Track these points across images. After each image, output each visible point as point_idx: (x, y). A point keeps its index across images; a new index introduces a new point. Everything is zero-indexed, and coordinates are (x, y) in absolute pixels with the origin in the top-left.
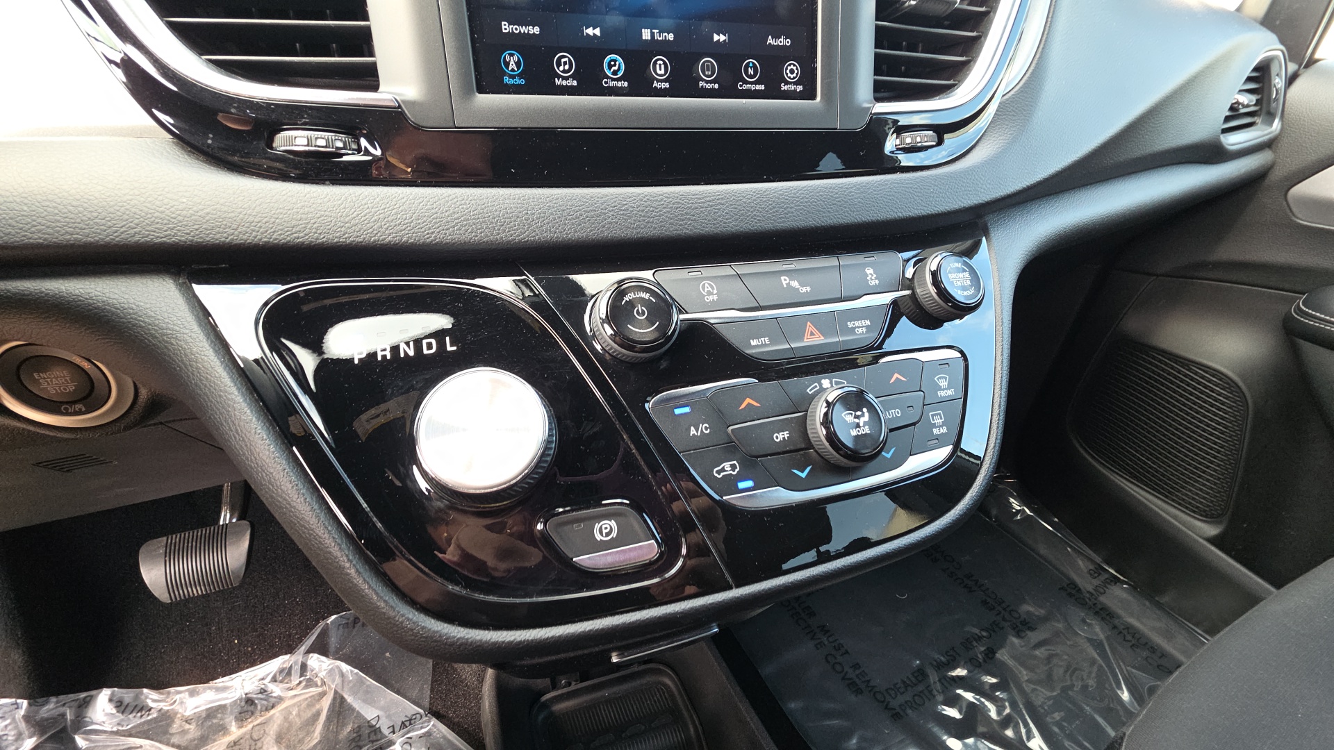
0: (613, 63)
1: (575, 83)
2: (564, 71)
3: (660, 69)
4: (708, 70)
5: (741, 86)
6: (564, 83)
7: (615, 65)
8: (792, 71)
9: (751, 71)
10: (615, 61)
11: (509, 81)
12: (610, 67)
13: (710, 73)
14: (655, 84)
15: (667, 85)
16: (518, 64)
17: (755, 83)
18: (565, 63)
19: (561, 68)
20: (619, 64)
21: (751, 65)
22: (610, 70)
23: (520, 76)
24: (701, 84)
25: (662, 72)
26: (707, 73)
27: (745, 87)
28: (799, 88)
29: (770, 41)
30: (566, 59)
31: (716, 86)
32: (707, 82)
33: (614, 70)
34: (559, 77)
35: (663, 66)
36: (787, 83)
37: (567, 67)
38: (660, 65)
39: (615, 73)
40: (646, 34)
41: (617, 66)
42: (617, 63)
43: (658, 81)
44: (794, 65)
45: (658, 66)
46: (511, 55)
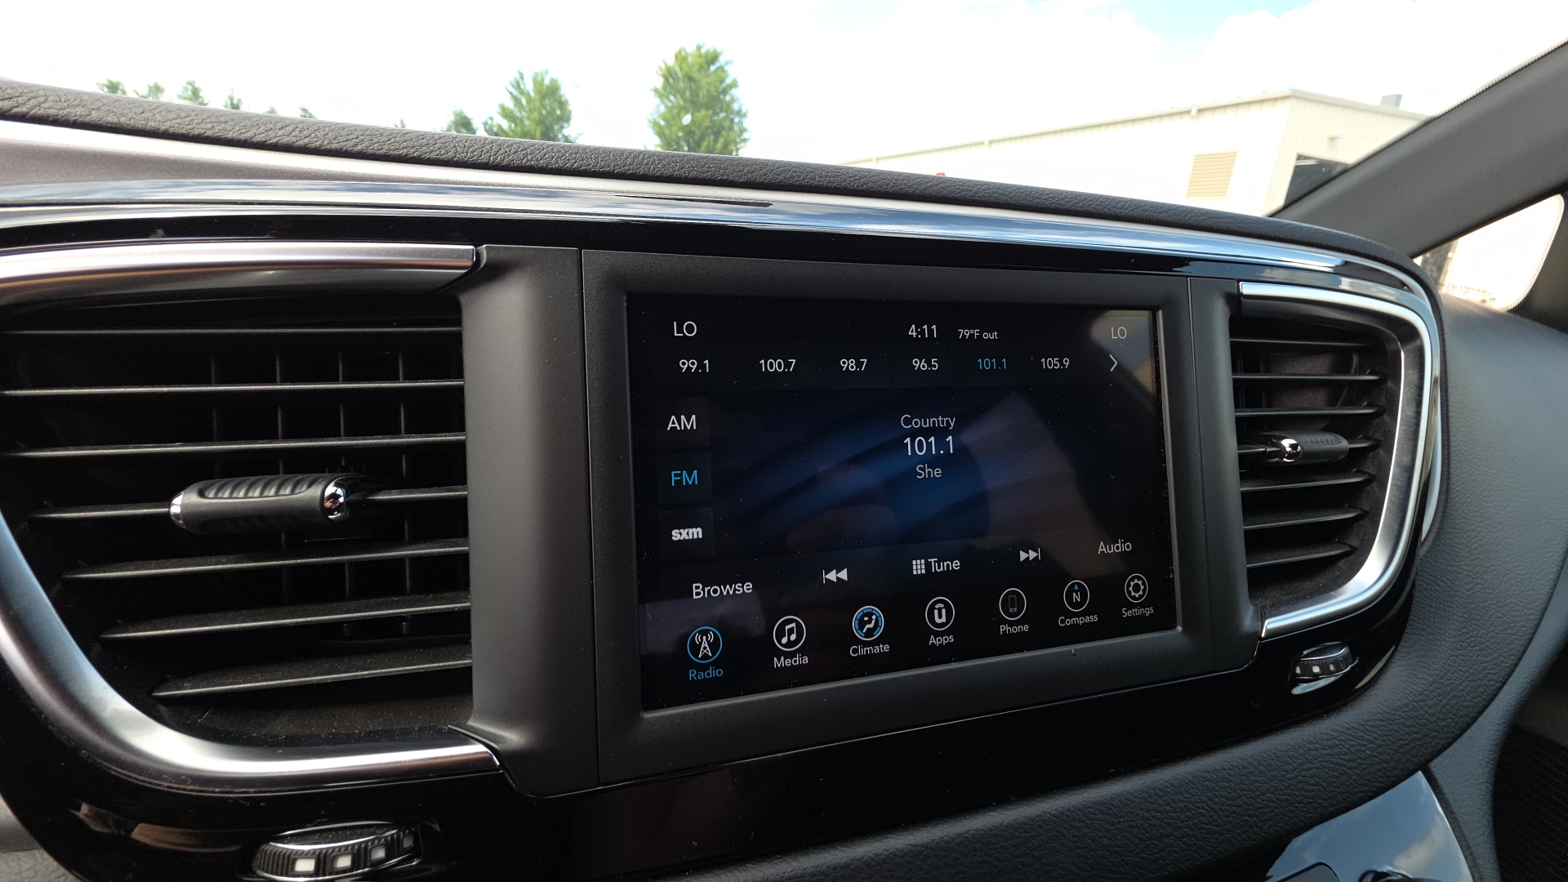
0: (866, 619)
1: (806, 660)
2: (790, 644)
3: (940, 617)
4: (1013, 606)
5: (1063, 621)
6: (788, 663)
7: (869, 622)
8: (1136, 588)
9: (1076, 597)
10: (870, 615)
11: (696, 676)
12: (862, 624)
13: (1015, 610)
14: (932, 640)
15: (951, 639)
16: (713, 646)
17: (1083, 614)
18: (791, 631)
19: (784, 640)
20: (877, 619)
21: (1076, 588)
22: (862, 631)
23: (716, 664)
24: (1003, 628)
25: (944, 619)
26: (1011, 610)
27: (1069, 622)
28: (1149, 611)
29: (1102, 548)
30: (794, 625)
31: (1026, 628)
32: (1011, 624)
33: (868, 629)
34: (779, 654)
35: (944, 611)
36: (1131, 606)
37: (793, 637)
38: (940, 610)
39: (870, 633)
40: (918, 567)
41: (873, 622)
42: (874, 617)
43: (937, 634)
44: (1139, 578)
45: (936, 612)
46: (704, 633)
